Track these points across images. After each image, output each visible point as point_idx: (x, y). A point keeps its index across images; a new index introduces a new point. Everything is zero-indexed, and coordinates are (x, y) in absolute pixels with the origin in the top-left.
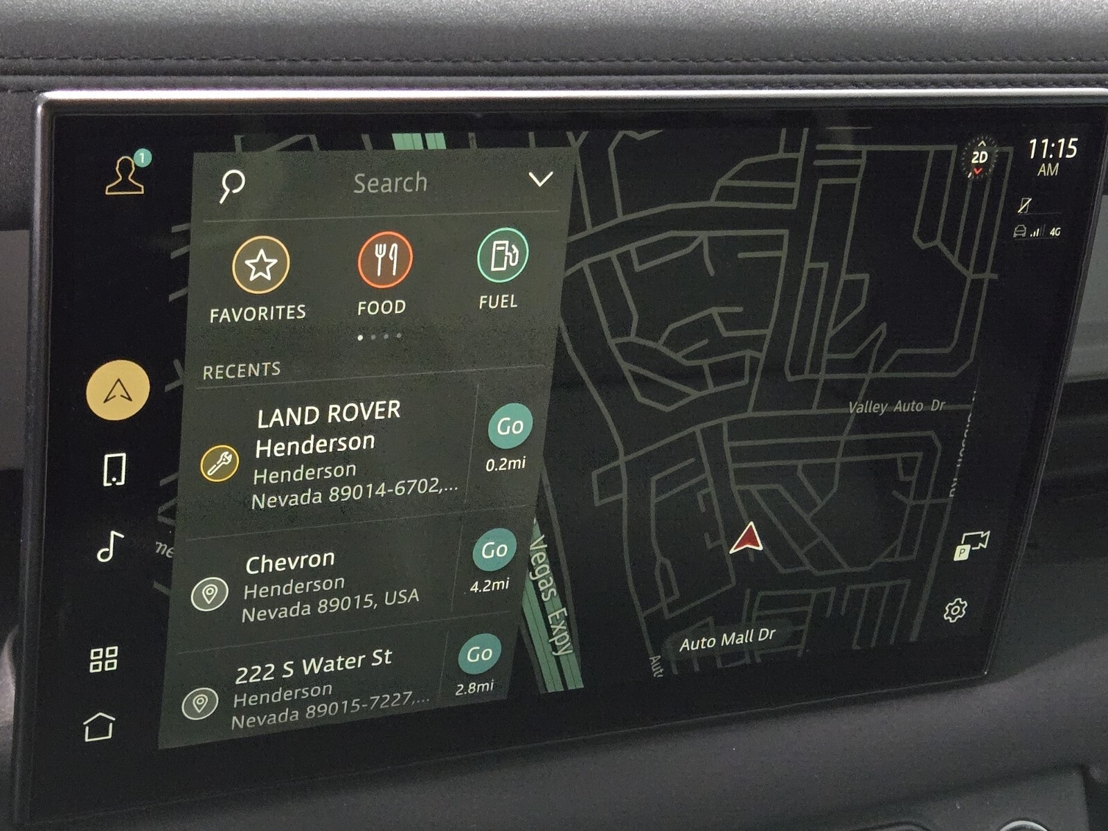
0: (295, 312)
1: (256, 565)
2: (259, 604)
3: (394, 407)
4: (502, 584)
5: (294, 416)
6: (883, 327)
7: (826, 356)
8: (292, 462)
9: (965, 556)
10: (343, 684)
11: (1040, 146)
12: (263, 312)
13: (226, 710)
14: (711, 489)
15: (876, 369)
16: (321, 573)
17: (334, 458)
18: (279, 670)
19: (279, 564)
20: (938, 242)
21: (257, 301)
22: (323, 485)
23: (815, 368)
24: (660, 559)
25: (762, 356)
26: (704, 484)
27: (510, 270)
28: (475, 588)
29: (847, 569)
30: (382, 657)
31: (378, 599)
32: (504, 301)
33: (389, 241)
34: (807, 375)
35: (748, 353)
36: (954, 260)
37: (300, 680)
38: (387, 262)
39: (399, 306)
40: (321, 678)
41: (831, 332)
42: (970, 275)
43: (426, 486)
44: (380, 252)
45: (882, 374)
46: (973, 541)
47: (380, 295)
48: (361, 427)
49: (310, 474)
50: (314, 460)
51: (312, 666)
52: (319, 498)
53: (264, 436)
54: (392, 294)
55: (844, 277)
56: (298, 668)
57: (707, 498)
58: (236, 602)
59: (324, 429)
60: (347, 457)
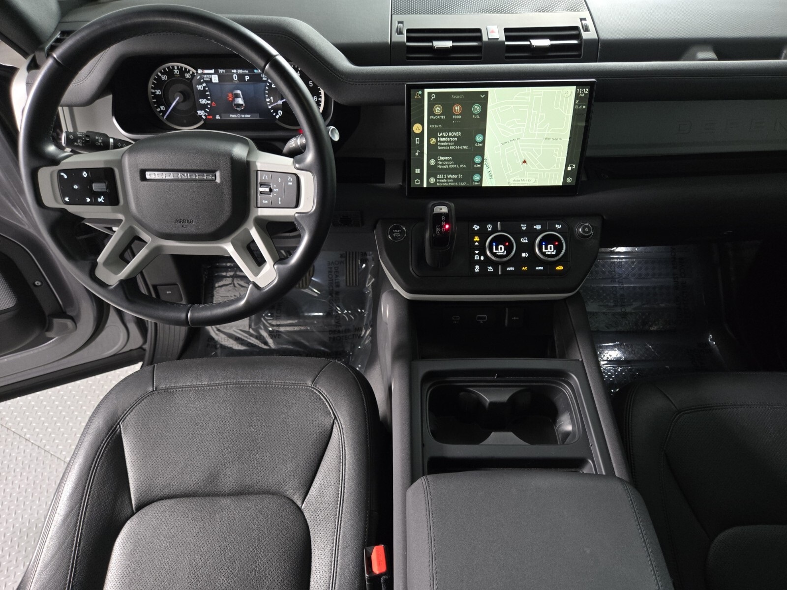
0: (443, 117)
1: (439, 158)
2: (441, 165)
3: (460, 134)
4: (479, 166)
5: (444, 134)
6: (549, 124)
7: (537, 129)
8: (444, 142)
9: (570, 169)
10: (455, 180)
11: (580, 91)
12: (438, 117)
13: (436, 182)
14: (517, 152)
15: (548, 131)
16: (450, 161)
17: (450, 141)
18: (444, 176)
19: (443, 158)
20: (559, 108)
21: (438, 115)
22: (449, 146)
23: (535, 131)
24: (508, 164)
25: (525, 128)
26: (515, 151)
27: (478, 112)
28: (475, 166)
29: (545, 169)
30: (460, 176)
31: (459, 166)
32: (477, 117)
33: (458, 106)
34: (534, 132)
35: (522, 127)
36: (563, 112)
37: (447, 178)
38: (457, 110)
39: (460, 117)
40: (450, 178)
41: (538, 124)
42: (566, 114)
43: (466, 147)
44: (456, 108)
45: (549, 132)
46: (572, 166)
47: (457, 115)
48: (454, 137)
49: (447, 144)
50: (447, 142)
51: (449, 176)
52: (448, 148)
53: (439, 137)
54: (459, 115)
55: (540, 114)
56: (447, 176)
57: (516, 153)
58: (436, 164)
59: (449, 137)
60: (452, 142)
